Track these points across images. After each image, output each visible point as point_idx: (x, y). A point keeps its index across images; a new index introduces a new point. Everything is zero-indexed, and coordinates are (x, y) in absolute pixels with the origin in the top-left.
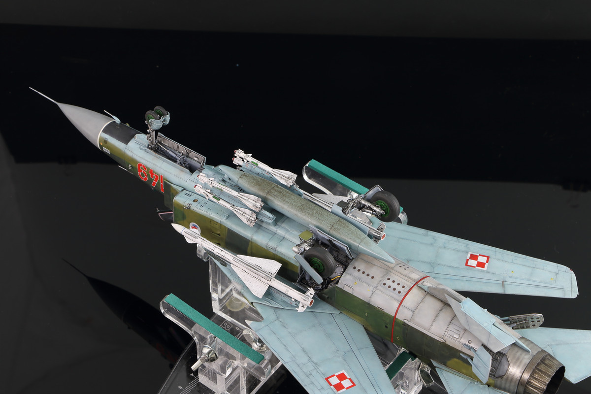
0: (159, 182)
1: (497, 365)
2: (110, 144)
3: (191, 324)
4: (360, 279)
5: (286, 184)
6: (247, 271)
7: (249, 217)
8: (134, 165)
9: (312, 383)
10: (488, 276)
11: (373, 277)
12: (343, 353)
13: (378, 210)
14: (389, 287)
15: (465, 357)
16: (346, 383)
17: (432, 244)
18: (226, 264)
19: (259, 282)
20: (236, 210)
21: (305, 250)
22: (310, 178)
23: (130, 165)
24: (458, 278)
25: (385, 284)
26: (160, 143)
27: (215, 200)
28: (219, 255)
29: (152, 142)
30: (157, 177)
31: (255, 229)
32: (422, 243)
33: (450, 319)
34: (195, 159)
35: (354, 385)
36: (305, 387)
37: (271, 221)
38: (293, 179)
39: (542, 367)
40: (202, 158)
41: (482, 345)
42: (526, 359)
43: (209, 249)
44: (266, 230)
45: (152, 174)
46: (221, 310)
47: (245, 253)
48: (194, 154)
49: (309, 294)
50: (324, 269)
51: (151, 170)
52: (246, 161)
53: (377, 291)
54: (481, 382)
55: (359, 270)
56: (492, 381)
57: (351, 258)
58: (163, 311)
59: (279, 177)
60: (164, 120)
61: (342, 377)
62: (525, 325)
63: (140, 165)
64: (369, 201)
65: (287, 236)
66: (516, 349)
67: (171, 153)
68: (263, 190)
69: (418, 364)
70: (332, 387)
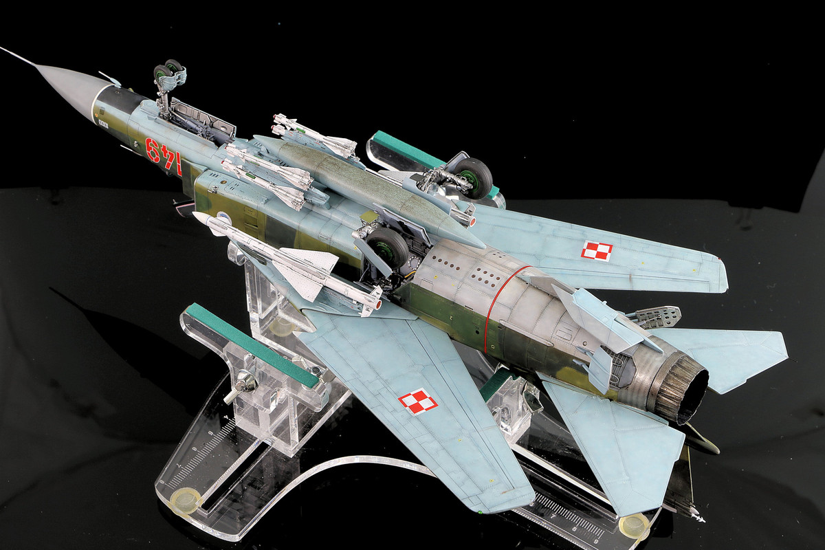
0: (175, 162)
1: (620, 372)
2: (108, 114)
3: (222, 342)
4: (442, 271)
5: (342, 155)
6: (294, 268)
7: (294, 198)
8: (141, 142)
9: (382, 405)
10: (610, 269)
11: (458, 269)
12: (422, 367)
13: (463, 183)
14: (480, 279)
15: (579, 363)
16: (425, 403)
17: (537, 232)
18: (266, 261)
19: (309, 281)
20: (277, 189)
21: (368, 234)
22: (376, 156)
23: (136, 142)
24: (571, 272)
25: (474, 276)
26: (175, 111)
27: (249, 179)
28: (257, 250)
29: (164, 110)
30: (172, 155)
31: (303, 215)
32: (524, 231)
33: (559, 316)
34: (222, 129)
35: (436, 405)
36: (371, 410)
37: (323, 203)
38: (351, 149)
39: (678, 371)
40: (231, 128)
41: (601, 346)
42: (658, 361)
43: (243, 242)
44: (319, 216)
45: (166, 152)
46: (263, 334)
47: (291, 245)
48: (220, 123)
49: (376, 294)
50: (394, 257)
51: (164, 147)
52: (289, 129)
53: (464, 286)
54: (600, 395)
55: (440, 261)
56: (614, 393)
57: (430, 246)
58: (184, 328)
59: (333, 146)
60: (179, 78)
61: (420, 396)
62: (657, 323)
63: (149, 141)
64: (452, 172)
65: (345, 222)
66: (645, 350)
67: (189, 123)
68: (312, 162)
69: (521, 386)
70: (407, 408)
